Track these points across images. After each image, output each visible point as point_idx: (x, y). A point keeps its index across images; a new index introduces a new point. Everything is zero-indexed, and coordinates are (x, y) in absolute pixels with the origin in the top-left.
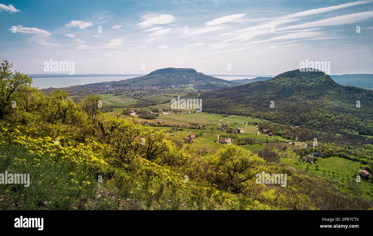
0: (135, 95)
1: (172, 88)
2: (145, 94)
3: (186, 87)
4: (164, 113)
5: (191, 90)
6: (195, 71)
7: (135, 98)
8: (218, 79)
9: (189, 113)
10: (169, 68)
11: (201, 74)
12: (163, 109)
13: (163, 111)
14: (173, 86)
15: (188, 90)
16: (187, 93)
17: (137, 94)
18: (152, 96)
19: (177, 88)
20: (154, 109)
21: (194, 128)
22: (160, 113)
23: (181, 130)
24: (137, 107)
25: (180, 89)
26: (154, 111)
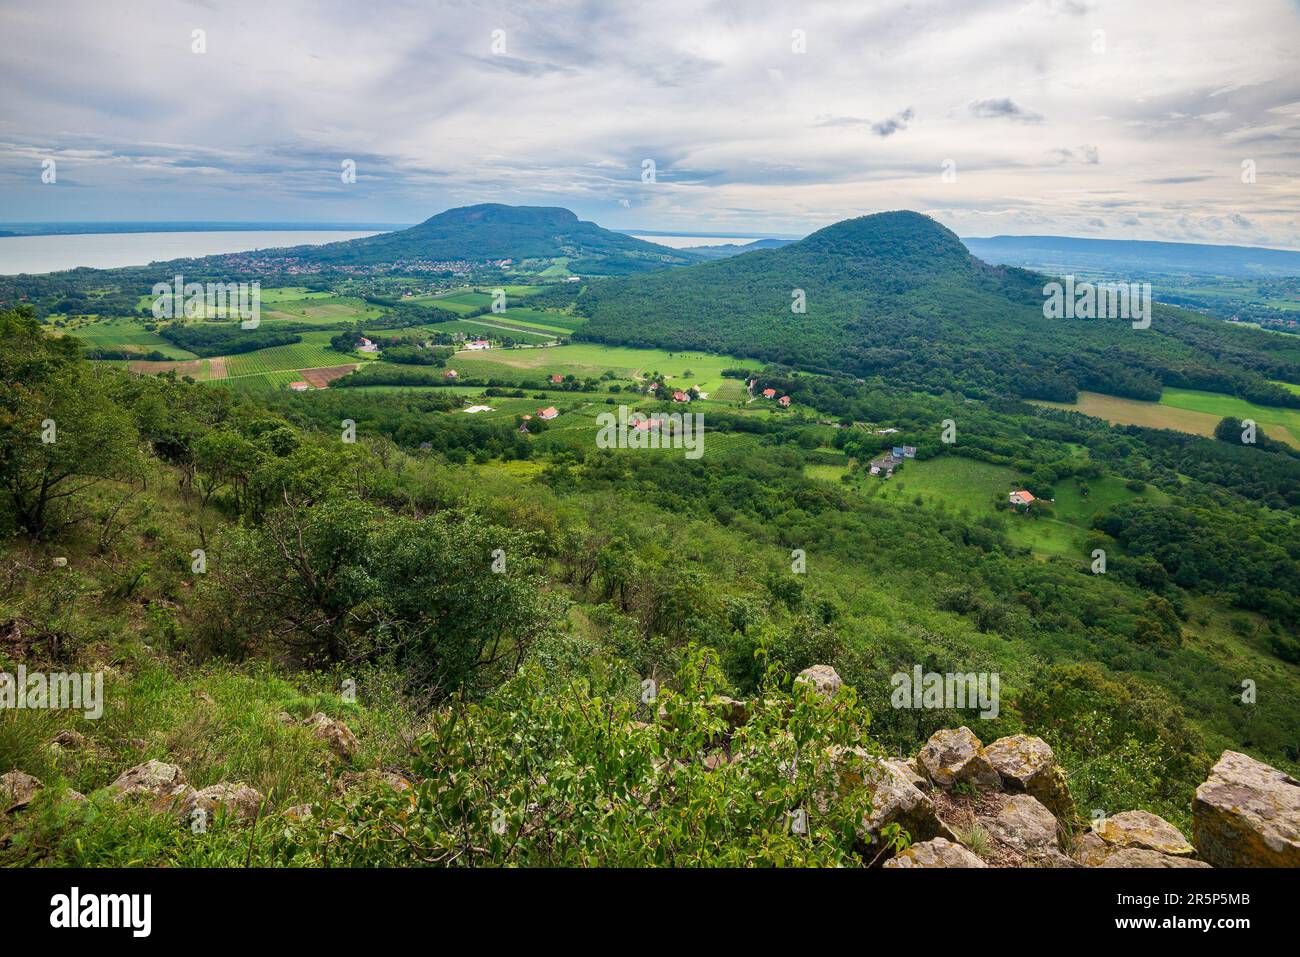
0: (376, 291)
1: (500, 268)
2: (411, 287)
3: (545, 267)
4: (469, 345)
5: (559, 276)
6: (574, 216)
8: (643, 242)
9: (549, 345)
11: (591, 227)
12: (468, 335)
13: (466, 340)
14: (504, 262)
15: (550, 277)
16: (547, 284)
17: (383, 289)
18: (434, 294)
19: (517, 270)
20: (437, 335)
21: (560, 389)
22: (456, 347)
23: (518, 395)
24: (382, 327)
25: (526, 274)
26: (438, 339)
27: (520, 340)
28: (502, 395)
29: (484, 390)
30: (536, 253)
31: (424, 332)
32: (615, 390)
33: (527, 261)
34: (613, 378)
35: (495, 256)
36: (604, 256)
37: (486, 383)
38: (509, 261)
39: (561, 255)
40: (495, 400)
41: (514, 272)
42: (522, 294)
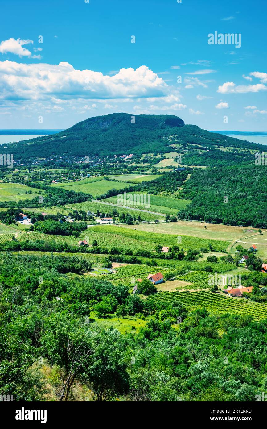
0: (34, 178)
1: (124, 161)
2: (58, 176)
3: (159, 161)
4: (98, 220)
5: (170, 167)
6: (182, 122)
7: (33, 186)
8: (236, 139)
9: (160, 221)
10: (117, 114)
11: (194, 129)
12: (98, 212)
13: (96, 216)
14: (128, 157)
15: (162, 168)
16: (160, 173)
17: (38, 177)
18: (75, 181)
19: (137, 163)
20: (76, 212)
21: (168, 258)
22: (88, 222)
23: (134, 261)
24: (35, 205)
25: (143, 165)
26: (76, 216)
27: (137, 218)
28: (121, 261)
29: (108, 256)
30: (152, 149)
31: (66, 210)
32: (213, 260)
33: (144, 155)
34: (212, 249)
35: (121, 152)
36: (203, 151)
37: (110, 250)
38: (131, 156)
39: (172, 150)
40: (115, 265)
41: (134, 164)
42: (141, 181)
